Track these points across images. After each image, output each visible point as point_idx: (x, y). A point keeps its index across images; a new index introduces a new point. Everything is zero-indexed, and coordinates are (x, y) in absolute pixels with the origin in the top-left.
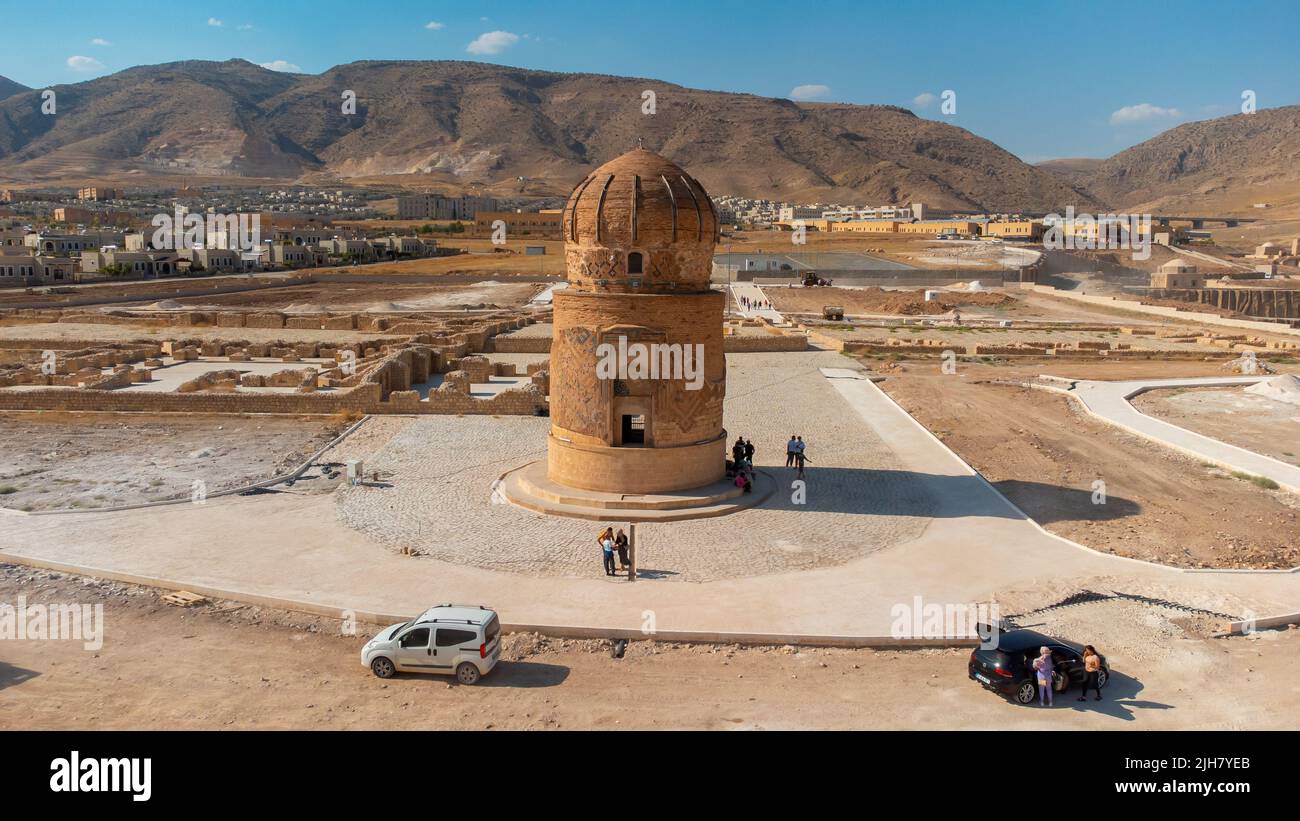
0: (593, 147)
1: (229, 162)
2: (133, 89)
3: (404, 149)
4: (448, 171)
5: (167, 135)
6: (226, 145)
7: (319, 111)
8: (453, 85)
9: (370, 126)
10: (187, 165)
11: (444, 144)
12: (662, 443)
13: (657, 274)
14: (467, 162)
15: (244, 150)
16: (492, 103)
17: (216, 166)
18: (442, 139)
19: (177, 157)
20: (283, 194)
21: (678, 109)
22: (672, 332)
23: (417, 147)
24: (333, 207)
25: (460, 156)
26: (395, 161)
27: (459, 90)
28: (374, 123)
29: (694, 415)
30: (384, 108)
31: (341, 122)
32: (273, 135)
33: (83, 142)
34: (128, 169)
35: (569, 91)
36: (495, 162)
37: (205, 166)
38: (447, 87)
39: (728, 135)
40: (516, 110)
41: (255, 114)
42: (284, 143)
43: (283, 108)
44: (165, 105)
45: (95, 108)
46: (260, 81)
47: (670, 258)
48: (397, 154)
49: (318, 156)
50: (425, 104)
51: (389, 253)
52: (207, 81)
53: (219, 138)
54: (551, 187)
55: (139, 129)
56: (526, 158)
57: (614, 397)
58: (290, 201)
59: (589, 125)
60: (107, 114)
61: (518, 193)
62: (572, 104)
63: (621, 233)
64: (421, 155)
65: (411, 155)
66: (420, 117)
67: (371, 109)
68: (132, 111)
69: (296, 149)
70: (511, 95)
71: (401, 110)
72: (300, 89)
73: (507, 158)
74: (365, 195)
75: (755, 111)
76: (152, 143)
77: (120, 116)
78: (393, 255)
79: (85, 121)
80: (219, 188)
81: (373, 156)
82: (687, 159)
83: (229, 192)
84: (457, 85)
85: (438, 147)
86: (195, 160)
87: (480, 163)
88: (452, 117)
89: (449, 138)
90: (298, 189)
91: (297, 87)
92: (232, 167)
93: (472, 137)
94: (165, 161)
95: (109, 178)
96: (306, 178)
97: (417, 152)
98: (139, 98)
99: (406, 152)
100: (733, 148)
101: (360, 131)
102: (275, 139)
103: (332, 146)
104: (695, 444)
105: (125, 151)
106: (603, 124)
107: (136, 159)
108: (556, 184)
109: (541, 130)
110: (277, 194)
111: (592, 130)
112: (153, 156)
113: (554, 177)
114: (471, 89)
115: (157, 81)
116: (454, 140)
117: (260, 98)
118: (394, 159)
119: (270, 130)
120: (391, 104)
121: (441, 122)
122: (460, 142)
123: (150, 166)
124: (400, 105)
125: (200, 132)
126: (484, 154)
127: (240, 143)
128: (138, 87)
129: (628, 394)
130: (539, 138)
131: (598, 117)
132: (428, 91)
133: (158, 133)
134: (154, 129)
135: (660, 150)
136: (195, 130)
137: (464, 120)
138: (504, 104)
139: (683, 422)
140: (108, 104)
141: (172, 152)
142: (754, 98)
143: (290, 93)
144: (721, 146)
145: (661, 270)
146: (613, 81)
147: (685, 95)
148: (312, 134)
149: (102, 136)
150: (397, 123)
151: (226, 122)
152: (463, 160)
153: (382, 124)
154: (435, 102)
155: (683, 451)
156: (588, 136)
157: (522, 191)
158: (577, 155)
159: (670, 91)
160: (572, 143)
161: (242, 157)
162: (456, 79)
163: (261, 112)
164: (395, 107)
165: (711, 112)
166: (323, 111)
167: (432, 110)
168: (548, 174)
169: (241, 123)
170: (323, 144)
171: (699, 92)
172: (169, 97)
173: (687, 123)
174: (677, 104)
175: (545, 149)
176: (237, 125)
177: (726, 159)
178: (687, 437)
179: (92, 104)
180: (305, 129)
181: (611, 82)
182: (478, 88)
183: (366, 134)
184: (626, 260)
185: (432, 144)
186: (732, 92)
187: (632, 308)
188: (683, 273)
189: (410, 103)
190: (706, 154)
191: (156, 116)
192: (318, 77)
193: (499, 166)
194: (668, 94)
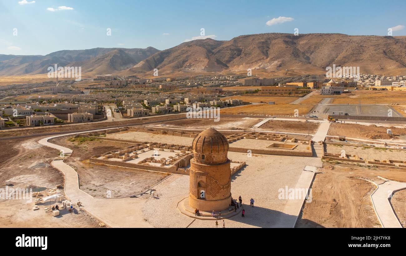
0: (312, 58)
1: (204, 68)
2: (182, 49)
3: (251, 62)
4: (264, 68)
5: (189, 61)
6: (203, 63)
7: (228, 52)
8: (268, 41)
9: (242, 55)
10: (193, 69)
11: (264, 60)
12: (208, 200)
13: (208, 160)
14: (270, 65)
15: (208, 65)
16: (280, 46)
17: (200, 69)
18: (263, 58)
19: (191, 67)
20: (216, 77)
21: (345, 43)
22: (210, 174)
23: (256, 61)
24: (228, 82)
25: (268, 63)
26: (248, 66)
27: (270, 42)
28: (244, 54)
29: (216, 194)
30: (247, 50)
31: (234, 54)
32: (215, 60)
33: (169, 65)
34: (179, 71)
35: (306, 40)
36: (279, 65)
37: (198, 70)
38: (266, 41)
39: (364, 51)
40: (287, 47)
41: (211, 54)
42: (219, 62)
43: (219, 51)
44: (189, 53)
45: (173, 55)
46: (213, 44)
47: (211, 157)
48: (250, 63)
49: (227, 65)
50: (259, 47)
51: (228, 104)
52: (200, 46)
53: (202, 61)
54: (296, 72)
55: (183, 60)
56: (289, 63)
57: (198, 187)
58: (217, 80)
59: (312, 50)
60: (176, 57)
61: (285, 75)
62: (306, 44)
63: (200, 150)
64: (256, 64)
65: (254, 63)
66: (257, 51)
67: (243, 50)
68: (182, 55)
69: (222, 63)
70: (286, 42)
71: (252, 50)
72: (224, 45)
73: (283, 63)
74: (238, 77)
75: (375, 41)
76: (185, 64)
77: (179, 57)
78: (229, 105)
79: (171, 59)
80: (200, 76)
81: (242, 65)
82: (347, 60)
83: (202, 77)
84: (269, 41)
85: (262, 61)
86: (195, 68)
87: (274, 65)
88: (267, 51)
89: (265, 58)
90: (220, 75)
91: (223, 45)
92: (204, 70)
93: (273, 57)
94: (188, 68)
95: (175, 74)
96: (224, 72)
97: (256, 62)
98: (183, 52)
99: (253, 62)
100: (365, 56)
101: (239, 57)
102: (216, 61)
103: (232, 62)
104: (216, 200)
105: (179, 67)
106: (317, 50)
107: (181, 68)
108: (298, 71)
109: (295, 53)
110: (214, 77)
111: (313, 52)
112: (185, 67)
113: (298, 69)
114: (273, 42)
115: (188, 46)
116: (267, 58)
117: (213, 49)
118: (248, 65)
119: (215, 58)
120: (249, 48)
121: (263, 52)
122: (269, 59)
123: (184, 70)
124: (252, 48)
125: (197, 60)
126: (276, 62)
127: (207, 62)
128: (183, 48)
129: (201, 187)
130: (294, 56)
131: (315, 47)
132: (260, 43)
133: (187, 61)
134: (186, 60)
135: (337, 58)
136: (196, 60)
137: (271, 51)
138: (283, 46)
139: (213, 195)
140: (176, 54)
141: (190, 66)
142: (376, 37)
143: (221, 47)
144: (361, 55)
145: (209, 159)
146: (321, 35)
147: (348, 38)
148: (226, 59)
149: (174, 63)
150: (250, 54)
151: (203, 57)
152: (269, 64)
153: (246, 55)
154: (262, 47)
155: (213, 202)
156: (311, 54)
157: (286, 74)
158: (307, 61)
159: (342, 37)
160: (305, 57)
161: (207, 66)
162: (269, 39)
163: (213, 53)
164: (250, 49)
165: (357, 43)
166: (230, 52)
167: (261, 49)
168: (296, 68)
169: (208, 57)
170: (229, 61)
171: (353, 36)
172: (190, 51)
173: (348, 48)
174: (344, 41)
175: (296, 59)
176: (206, 58)
177: (362, 60)
178: (214, 199)
179: (172, 54)
180: (224, 57)
181: (320, 35)
182: (276, 41)
183: (241, 58)
184: (201, 157)
185: (260, 60)
186: (367, 35)
187: (201, 168)
188: (214, 160)
189: (254, 48)
190: (354, 58)
191: (187, 56)
192: (229, 41)
193: (280, 66)
194: (341, 38)
